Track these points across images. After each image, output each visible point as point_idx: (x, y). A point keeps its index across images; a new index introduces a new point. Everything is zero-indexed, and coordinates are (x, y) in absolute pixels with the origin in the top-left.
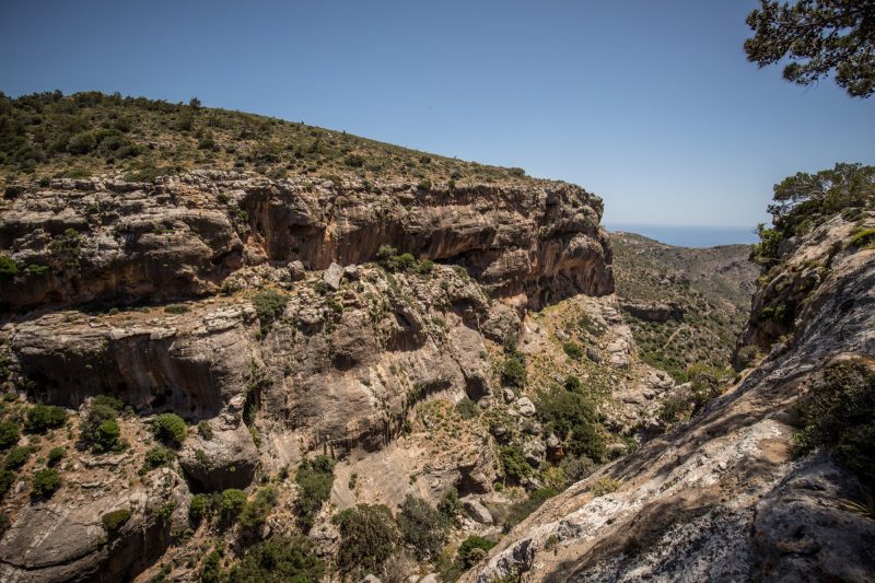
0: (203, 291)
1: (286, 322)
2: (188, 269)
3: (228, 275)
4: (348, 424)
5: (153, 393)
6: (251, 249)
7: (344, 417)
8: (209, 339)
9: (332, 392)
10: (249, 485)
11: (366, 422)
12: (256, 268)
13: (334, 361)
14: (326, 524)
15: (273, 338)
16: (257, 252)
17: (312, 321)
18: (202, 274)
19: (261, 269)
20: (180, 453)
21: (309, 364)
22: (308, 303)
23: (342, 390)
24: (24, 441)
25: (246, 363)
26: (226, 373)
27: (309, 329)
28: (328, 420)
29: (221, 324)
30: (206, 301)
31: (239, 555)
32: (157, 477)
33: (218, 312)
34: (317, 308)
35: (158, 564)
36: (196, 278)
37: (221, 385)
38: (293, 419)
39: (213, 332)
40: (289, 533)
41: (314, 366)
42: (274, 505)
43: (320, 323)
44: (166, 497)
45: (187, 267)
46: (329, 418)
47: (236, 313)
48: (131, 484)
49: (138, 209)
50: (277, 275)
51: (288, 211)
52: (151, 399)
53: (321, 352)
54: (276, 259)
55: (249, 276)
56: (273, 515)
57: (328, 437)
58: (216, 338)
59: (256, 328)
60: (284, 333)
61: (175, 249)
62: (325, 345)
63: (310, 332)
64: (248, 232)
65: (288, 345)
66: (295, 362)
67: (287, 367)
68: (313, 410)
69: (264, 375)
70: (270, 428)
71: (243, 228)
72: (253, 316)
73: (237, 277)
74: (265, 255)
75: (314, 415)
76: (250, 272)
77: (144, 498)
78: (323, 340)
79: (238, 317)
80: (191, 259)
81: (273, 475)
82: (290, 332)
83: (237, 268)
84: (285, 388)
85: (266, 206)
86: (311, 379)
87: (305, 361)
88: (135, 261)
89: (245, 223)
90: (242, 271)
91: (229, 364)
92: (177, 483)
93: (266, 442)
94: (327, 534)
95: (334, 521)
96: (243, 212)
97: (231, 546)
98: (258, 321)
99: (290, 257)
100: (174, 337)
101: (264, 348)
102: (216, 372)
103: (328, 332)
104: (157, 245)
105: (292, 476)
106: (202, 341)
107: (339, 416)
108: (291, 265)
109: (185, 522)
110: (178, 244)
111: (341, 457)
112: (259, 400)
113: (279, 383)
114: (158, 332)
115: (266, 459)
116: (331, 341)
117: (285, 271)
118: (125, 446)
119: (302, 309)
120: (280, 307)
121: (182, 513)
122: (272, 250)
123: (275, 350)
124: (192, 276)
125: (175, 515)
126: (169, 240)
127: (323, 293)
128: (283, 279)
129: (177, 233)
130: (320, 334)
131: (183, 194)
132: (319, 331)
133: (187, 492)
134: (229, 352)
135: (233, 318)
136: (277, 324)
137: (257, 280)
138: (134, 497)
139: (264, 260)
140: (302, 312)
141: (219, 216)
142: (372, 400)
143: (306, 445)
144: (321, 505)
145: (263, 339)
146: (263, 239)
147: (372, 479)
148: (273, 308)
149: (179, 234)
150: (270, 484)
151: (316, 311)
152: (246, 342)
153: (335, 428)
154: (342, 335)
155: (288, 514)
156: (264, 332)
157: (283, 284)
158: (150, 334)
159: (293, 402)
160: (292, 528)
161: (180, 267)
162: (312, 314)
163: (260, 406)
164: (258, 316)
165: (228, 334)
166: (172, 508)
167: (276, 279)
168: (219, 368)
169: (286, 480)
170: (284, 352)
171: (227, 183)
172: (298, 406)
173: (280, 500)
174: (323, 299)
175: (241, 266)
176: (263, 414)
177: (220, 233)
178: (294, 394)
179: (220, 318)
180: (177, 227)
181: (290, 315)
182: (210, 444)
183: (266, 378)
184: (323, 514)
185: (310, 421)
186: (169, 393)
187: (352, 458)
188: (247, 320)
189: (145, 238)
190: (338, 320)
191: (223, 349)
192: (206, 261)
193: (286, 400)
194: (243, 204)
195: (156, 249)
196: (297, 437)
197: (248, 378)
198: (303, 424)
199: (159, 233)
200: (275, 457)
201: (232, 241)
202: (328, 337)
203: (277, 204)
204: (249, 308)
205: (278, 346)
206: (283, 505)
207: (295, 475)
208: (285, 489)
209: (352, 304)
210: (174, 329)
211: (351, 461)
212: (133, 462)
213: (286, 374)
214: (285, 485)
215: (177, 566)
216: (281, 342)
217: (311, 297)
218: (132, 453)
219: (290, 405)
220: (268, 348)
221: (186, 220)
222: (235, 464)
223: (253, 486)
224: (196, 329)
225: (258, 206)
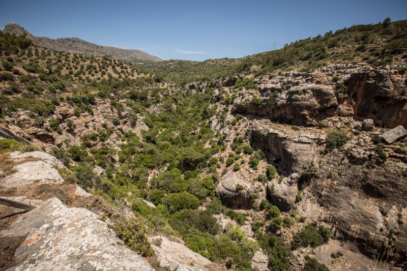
0: (309, 123)
1: (341, 151)
2: (306, 112)
3: (325, 119)
4: (352, 226)
5: (276, 157)
6: (343, 108)
7: (353, 220)
8: (297, 144)
9: (353, 202)
10: (286, 212)
11: (367, 234)
12: (342, 118)
13: (363, 186)
14: (302, 255)
15: (330, 156)
16: (347, 110)
17: (358, 156)
18: (311, 116)
19: (346, 119)
20: (269, 182)
21: (345, 179)
22: (360, 146)
23: (361, 206)
24: (241, 154)
25: (307, 161)
26: (296, 161)
27: (354, 160)
28: (341, 214)
29: (305, 139)
30: (308, 128)
31: (267, 231)
32: (257, 184)
33: (307, 134)
34: (366, 150)
35: (247, 211)
36: (308, 117)
37: (293, 166)
38: (323, 201)
39: (300, 142)
40: (286, 242)
41: (347, 182)
42: (288, 227)
43: (364, 160)
44: (256, 192)
45: (306, 111)
46: (342, 213)
47: (314, 137)
48: (250, 181)
49: (297, 84)
50: (354, 125)
51: (377, 87)
52: (274, 159)
53: (356, 177)
54: (360, 116)
55: (335, 121)
56: (285, 230)
57: (337, 223)
58: (300, 145)
59: (323, 148)
60: (338, 156)
61: (303, 102)
62: (361, 174)
63: (354, 162)
64: (345, 99)
65: (337, 163)
66: (337, 174)
67: (331, 174)
68: (335, 203)
69: (315, 171)
70: (309, 197)
71: (341, 95)
72: (323, 141)
73: (329, 121)
74: (353, 112)
75: (335, 206)
76: (337, 119)
77: (249, 187)
78: (361, 170)
79: (315, 139)
80: (308, 108)
81: (298, 216)
82: (341, 158)
83: (331, 116)
84: (325, 183)
85: (363, 84)
86: (343, 188)
87: (343, 177)
88: (289, 105)
89: (345, 93)
90: (334, 118)
91: (299, 158)
92: (262, 191)
93: (304, 202)
94: (299, 259)
95: (307, 258)
96: (346, 87)
97: (266, 226)
98: (325, 145)
99: (369, 116)
100: (285, 139)
101: (322, 159)
102: (293, 159)
103: (367, 167)
104: (297, 100)
105: (306, 224)
106: (294, 144)
107: (350, 217)
108: (366, 121)
109: (258, 205)
110: (305, 101)
111: (339, 239)
112: (310, 181)
113: (323, 180)
114: (281, 135)
115: (300, 209)
116: (367, 173)
117: (359, 123)
118: (256, 169)
119: (355, 147)
120: (341, 142)
121: (259, 202)
122: (358, 110)
123: (328, 163)
124: (306, 115)
125: (256, 200)
126: (302, 98)
127: (375, 143)
128: (356, 128)
129: (307, 95)
130: (360, 166)
131: (317, 77)
132: (360, 164)
133: (265, 196)
134: (301, 153)
135: (312, 139)
136: (336, 150)
137: (339, 125)
138: (248, 185)
139: (351, 115)
140: (354, 149)
141: (330, 89)
142: (381, 225)
143: (323, 217)
144: (307, 246)
145: (324, 155)
146: (354, 103)
147: (349, 266)
148: (336, 141)
149: (307, 96)
150: (294, 219)
151: (364, 151)
152: (313, 152)
153: (344, 221)
154: (378, 174)
155: (291, 235)
156: (326, 152)
157: (354, 130)
158: (278, 134)
159: (326, 193)
160: (289, 242)
161: (303, 111)
162: (360, 152)
163: (309, 185)
164: (326, 142)
165: (306, 145)
166: (256, 197)
167: (352, 127)
168: (295, 158)
169: (301, 223)
170: (332, 166)
171: (342, 71)
172: (328, 196)
173: (292, 227)
174: (374, 146)
175: (334, 115)
176: (309, 189)
177: (326, 97)
178: (328, 190)
179: (306, 137)
180: (308, 93)
181: (346, 148)
182: (278, 185)
183: (316, 173)
184: (304, 250)
185: (331, 208)
186: (280, 160)
187: (346, 245)
188: (319, 142)
189: (294, 97)
190: (378, 163)
191: (299, 151)
192: (315, 110)
193: (322, 189)
194: (346, 83)
195: (296, 101)
196: (320, 210)
197: (305, 168)
198: (327, 207)
199: (300, 95)
200: (304, 210)
201: (331, 102)
202: (366, 170)
203: (370, 82)
204: (323, 137)
205: (331, 161)
206: (292, 230)
207: (307, 225)
208: (298, 226)
209: (400, 158)
210: (287, 135)
211: (344, 246)
212: (255, 175)
213: (328, 177)
214: (299, 224)
215: (251, 216)
216: (333, 160)
217: (365, 142)
218: (257, 172)
219: (323, 193)
220: (324, 160)
221: (312, 90)
222: (282, 199)
223: (287, 214)
224: (294, 138)
225: (357, 84)
